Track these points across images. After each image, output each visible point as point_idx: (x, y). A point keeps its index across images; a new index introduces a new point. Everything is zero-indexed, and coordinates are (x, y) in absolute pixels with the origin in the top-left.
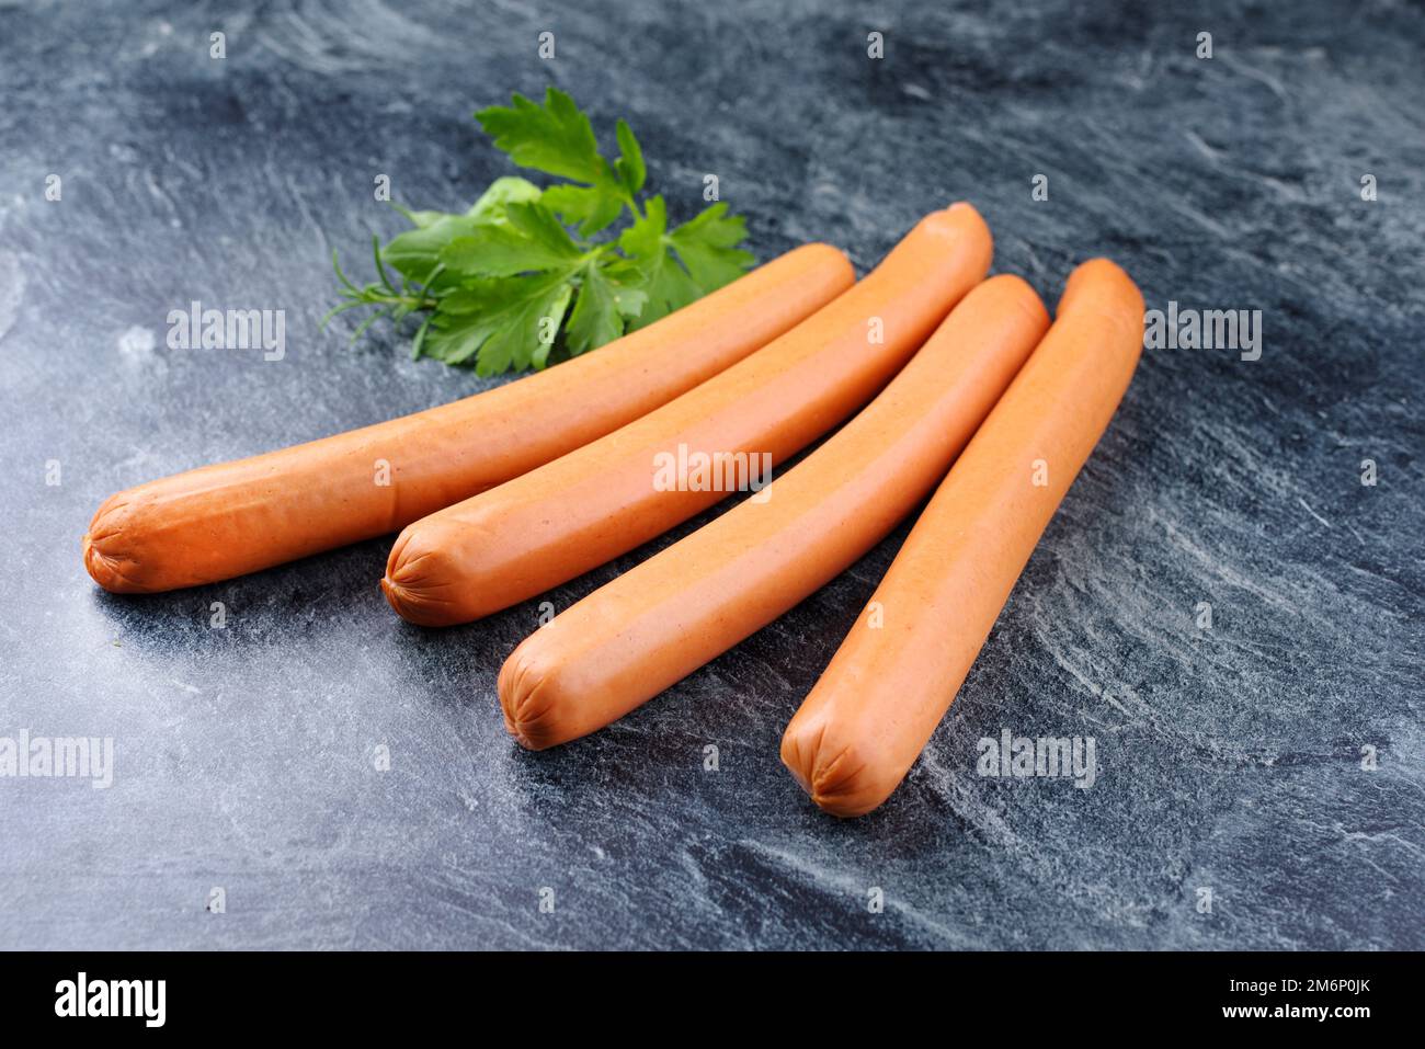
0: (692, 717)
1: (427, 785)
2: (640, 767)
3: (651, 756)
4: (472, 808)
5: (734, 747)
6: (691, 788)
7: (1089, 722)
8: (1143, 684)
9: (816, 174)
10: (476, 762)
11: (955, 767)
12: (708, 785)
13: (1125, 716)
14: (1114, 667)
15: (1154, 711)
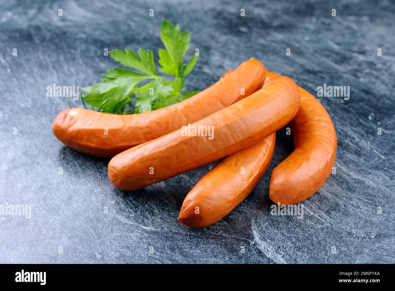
0: (175, 225)
1: (84, 250)
2: (157, 243)
3: (161, 239)
4: (99, 258)
5: (190, 235)
6: (175, 250)
7: (310, 224)
8: (328, 211)
9: (213, 54)
10: (100, 242)
11: (266, 240)
12: (181, 248)
13: (323, 222)
14: (318, 206)
15: (332, 220)
